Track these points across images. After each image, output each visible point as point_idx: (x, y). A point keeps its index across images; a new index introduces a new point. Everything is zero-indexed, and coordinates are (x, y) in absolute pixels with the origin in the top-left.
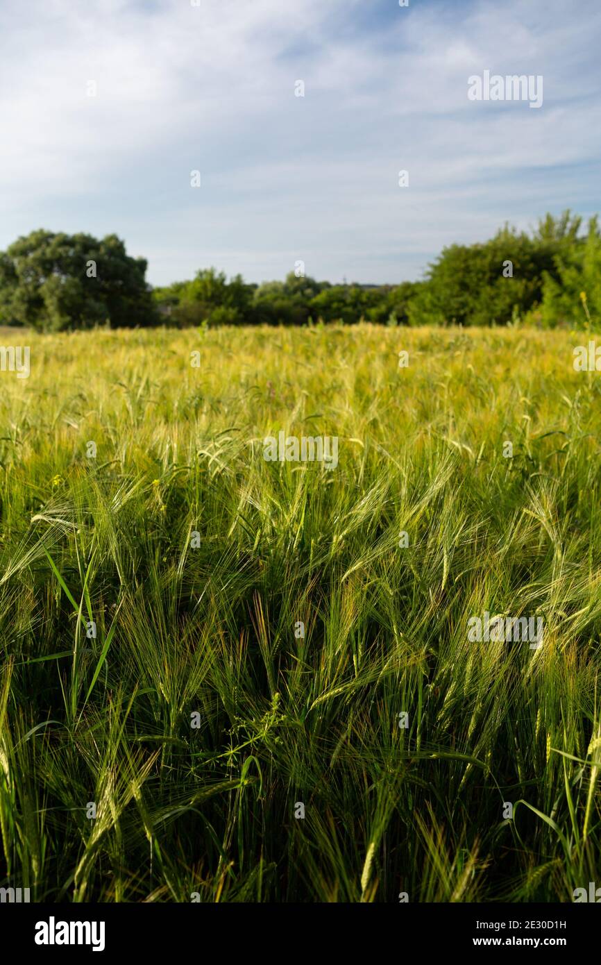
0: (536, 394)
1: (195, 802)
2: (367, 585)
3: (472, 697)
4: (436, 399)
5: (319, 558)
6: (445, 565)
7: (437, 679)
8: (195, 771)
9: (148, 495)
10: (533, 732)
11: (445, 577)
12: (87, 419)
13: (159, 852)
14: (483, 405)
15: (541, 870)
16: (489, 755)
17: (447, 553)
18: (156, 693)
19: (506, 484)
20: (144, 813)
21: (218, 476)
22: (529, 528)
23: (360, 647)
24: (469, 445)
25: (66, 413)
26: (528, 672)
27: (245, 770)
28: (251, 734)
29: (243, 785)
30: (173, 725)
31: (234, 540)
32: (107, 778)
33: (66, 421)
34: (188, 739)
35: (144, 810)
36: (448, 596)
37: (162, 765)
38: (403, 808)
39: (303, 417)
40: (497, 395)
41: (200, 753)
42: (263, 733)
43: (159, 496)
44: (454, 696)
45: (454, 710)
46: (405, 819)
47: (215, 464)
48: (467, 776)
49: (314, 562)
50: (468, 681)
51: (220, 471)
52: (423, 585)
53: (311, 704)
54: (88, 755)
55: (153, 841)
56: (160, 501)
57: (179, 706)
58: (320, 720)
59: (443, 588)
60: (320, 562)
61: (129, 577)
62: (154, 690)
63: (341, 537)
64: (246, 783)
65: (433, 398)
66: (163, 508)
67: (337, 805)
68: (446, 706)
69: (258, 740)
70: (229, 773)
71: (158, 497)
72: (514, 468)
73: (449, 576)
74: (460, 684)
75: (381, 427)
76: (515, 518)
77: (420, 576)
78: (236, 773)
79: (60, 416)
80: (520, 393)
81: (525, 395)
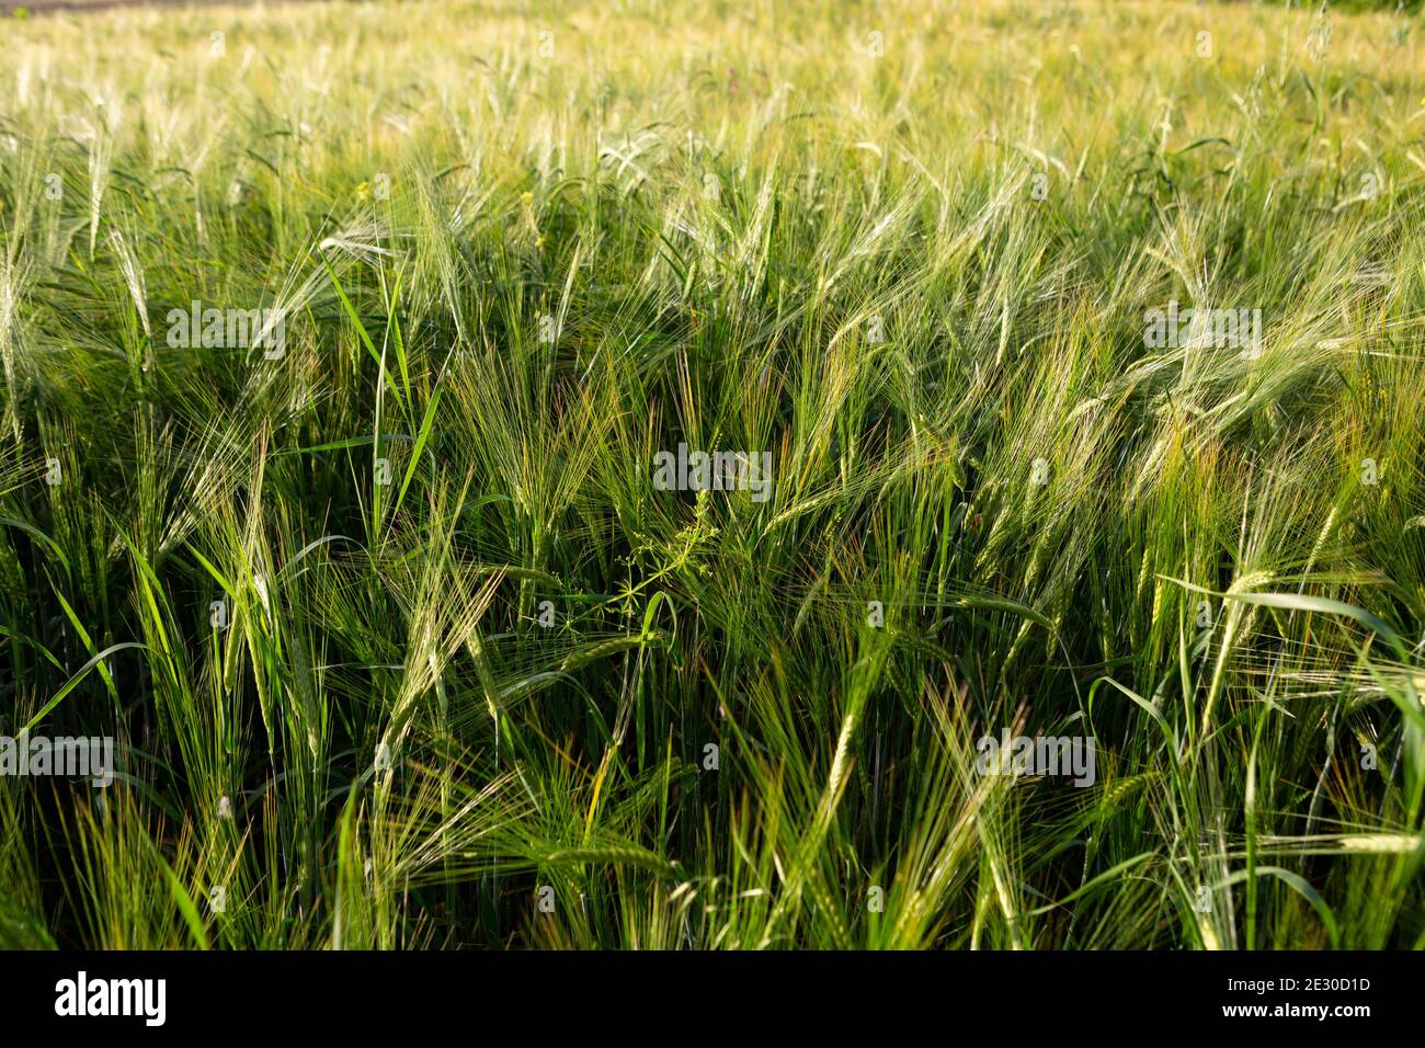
0: (1184, 93)
1: (569, 666)
2: (870, 354)
3: (1034, 528)
4: (1011, 100)
5: (792, 310)
6: (1005, 323)
7: (979, 498)
8: (572, 625)
9: (513, 219)
10: (1133, 588)
11: (1003, 342)
12: (422, 116)
13: (508, 735)
14: (1090, 110)
15: (1127, 784)
16: (1058, 620)
17: (1009, 304)
18: (511, 503)
19: (1121, 220)
20: (484, 676)
21: (635, 194)
22: (1152, 275)
23: (852, 442)
24: (1062, 160)
25: (390, 109)
26: (1131, 495)
27: (649, 616)
28: (662, 562)
29: (645, 639)
30: (536, 551)
31: (652, 287)
32: (424, 620)
33: (390, 120)
34: (561, 576)
35: (485, 671)
36: (1006, 372)
37: (520, 616)
38: (908, 691)
39: (783, 116)
40: (1117, 93)
41: (580, 595)
42: (681, 560)
43: (532, 220)
44: (1005, 525)
45: (1006, 547)
46: (911, 710)
47: (630, 172)
48: (1017, 647)
49: (783, 318)
50: (1029, 502)
51: (637, 185)
52: (965, 358)
53: (763, 527)
54: (396, 587)
55: (499, 718)
56: (534, 228)
57: (546, 520)
58: (777, 548)
59: (998, 362)
60: (793, 316)
61: (472, 333)
62: (507, 498)
63: (831, 281)
64: (651, 636)
65: (1006, 99)
66: (539, 242)
67: (800, 681)
68: (991, 543)
69: (672, 572)
70: (624, 623)
71: (531, 223)
72: (1135, 193)
73: (1010, 345)
74: (1017, 508)
75: (915, 135)
76: (1129, 257)
77: (961, 341)
78: (636, 626)
79: (377, 112)
80: (1158, 91)
81: (1167, 94)
